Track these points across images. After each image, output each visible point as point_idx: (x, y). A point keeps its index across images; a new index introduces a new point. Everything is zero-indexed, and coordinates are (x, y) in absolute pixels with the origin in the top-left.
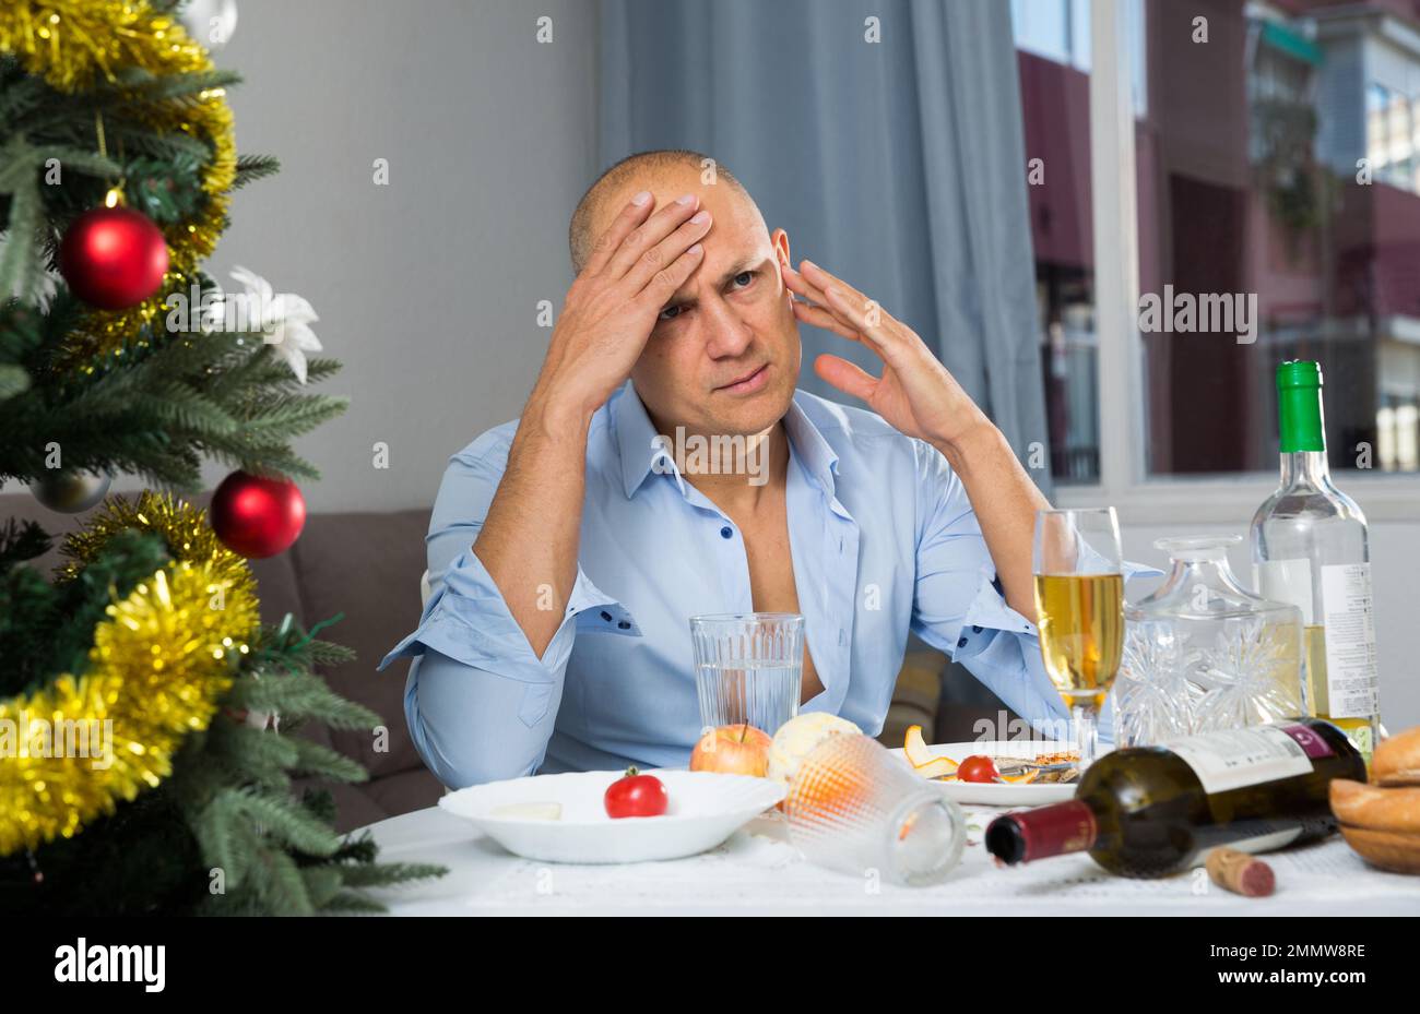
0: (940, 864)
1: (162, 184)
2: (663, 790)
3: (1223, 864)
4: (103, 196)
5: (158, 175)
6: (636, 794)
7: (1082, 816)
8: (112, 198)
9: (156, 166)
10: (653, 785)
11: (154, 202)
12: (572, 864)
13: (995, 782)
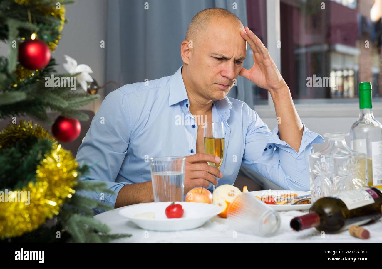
0: (273, 231)
1: (48, 32)
2: (183, 208)
3: (355, 230)
4: (30, 36)
5: (47, 29)
6: (175, 210)
7: (315, 217)
8: (33, 37)
9: (46, 27)
10: (179, 207)
11: (46, 37)
12: (161, 231)
13: (275, 204)
